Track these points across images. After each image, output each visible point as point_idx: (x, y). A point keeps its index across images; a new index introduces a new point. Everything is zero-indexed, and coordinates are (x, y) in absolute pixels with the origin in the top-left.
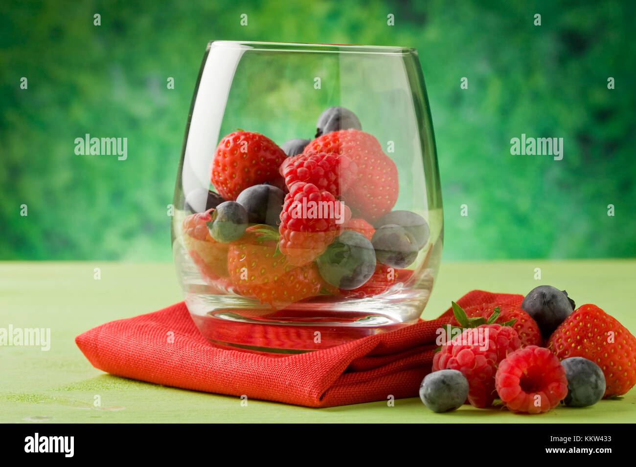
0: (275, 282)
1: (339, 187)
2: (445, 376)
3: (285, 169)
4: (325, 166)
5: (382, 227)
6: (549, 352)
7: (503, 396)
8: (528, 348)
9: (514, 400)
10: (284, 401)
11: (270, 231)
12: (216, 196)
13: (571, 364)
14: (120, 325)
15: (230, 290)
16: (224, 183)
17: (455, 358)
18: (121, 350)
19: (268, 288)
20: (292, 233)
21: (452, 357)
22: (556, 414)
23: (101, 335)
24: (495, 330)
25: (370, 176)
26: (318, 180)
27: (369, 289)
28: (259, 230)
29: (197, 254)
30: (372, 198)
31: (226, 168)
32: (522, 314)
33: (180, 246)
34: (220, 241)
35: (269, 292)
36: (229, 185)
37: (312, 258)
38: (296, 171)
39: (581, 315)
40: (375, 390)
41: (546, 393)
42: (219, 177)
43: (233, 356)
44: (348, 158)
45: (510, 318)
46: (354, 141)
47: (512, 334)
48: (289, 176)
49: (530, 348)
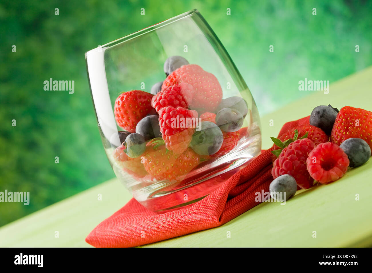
0: (173, 167)
1: (186, 101)
2: (280, 181)
3: (154, 104)
4: (174, 94)
5: (219, 112)
6: (330, 143)
7: (315, 178)
8: (318, 147)
9: (321, 178)
10: (202, 229)
11: (159, 140)
12: (126, 133)
13: (345, 144)
14: (105, 223)
15: (155, 180)
16: (126, 125)
17: (282, 168)
18: (110, 236)
19: (170, 172)
20: (170, 137)
21: (280, 168)
22: (348, 176)
23: (97, 232)
24: (297, 143)
25: (201, 88)
26: (173, 103)
27: (226, 149)
28: (153, 142)
29: (127, 169)
30: (208, 99)
31: (123, 116)
32: (310, 128)
33: (117, 169)
34: (136, 157)
35: (171, 174)
36: (129, 125)
37: (187, 146)
38: (159, 103)
39: (342, 115)
40: (249, 202)
41: (337, 167)
42: (122, 122)
43: (167, 216)
44: (185, 83)
45: (305, 133)
46: (185, 72)
47: (308, 141)
48: (157, 107)
49: (319, 146)
